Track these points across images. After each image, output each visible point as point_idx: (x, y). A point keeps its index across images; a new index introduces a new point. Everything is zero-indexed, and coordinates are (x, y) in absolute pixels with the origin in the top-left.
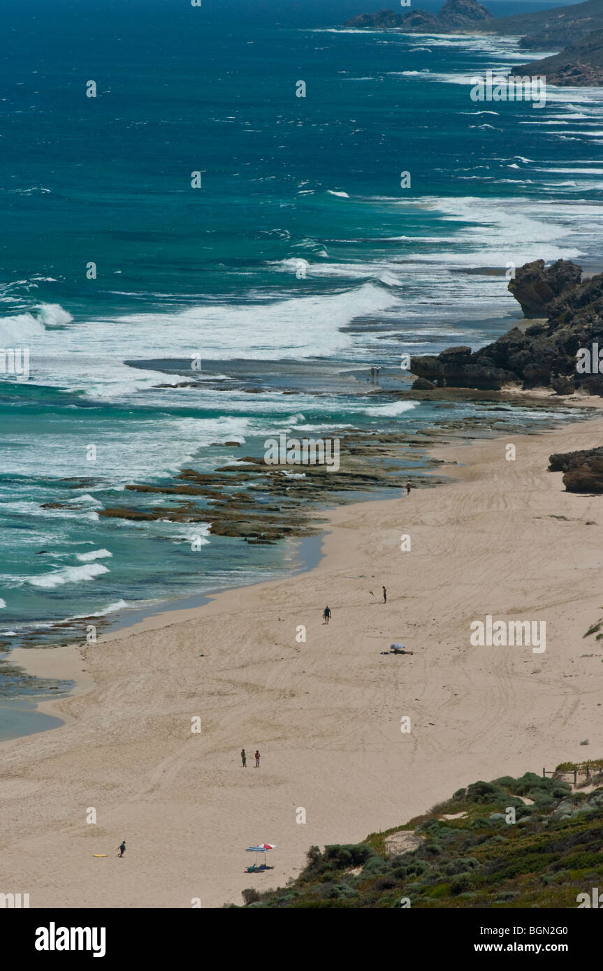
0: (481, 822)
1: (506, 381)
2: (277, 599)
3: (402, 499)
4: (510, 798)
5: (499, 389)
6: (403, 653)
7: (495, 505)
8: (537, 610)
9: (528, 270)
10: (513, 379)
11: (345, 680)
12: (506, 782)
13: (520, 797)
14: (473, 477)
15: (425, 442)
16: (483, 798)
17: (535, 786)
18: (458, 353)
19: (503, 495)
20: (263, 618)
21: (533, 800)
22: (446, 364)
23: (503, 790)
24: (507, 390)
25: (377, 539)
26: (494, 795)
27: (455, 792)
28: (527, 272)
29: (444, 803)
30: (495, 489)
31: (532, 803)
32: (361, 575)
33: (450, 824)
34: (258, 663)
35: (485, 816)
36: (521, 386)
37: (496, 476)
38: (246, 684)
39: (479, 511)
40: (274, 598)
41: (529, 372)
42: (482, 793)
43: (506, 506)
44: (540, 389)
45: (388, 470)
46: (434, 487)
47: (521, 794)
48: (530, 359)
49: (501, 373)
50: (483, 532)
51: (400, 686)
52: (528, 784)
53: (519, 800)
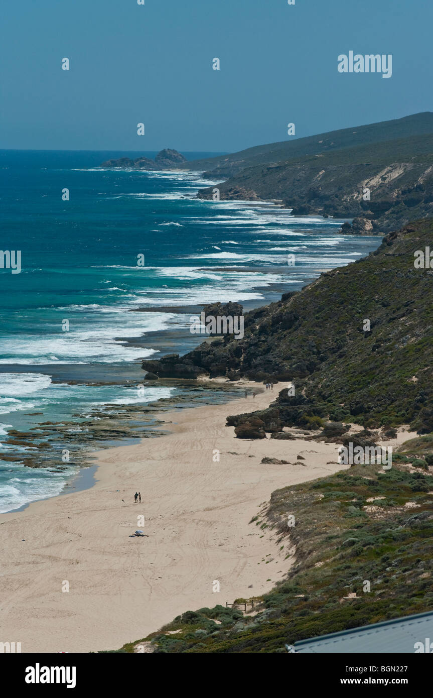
0: (191, 635)
1: (200, 373)
2: (68, 505)
3: (140, 445)
4: (207, 620)
5: (196, 378)
6: (143, 536)
7: (195, 447)
8: (222, 508)
9: (211, 308)
10: (204, 372)
11: (108, 552)
12: (205, 611)
13: (214, 620)
14: (182, 431)
15: (153, 411)
16: (191, 621)
17: (222, 613)
18: (171, 358)
19: (200, 441)
20: (59, 517)
21: (221, 621)
22: (165, 364)
23: (203, 616)
24: (200, 379)
25: (126, 468)
26: (198, 619)
27: (175, 618)
28: (211, 309)
29: (168, 625)
30: (195, 437)
31: (220, 623)
32: (116, 490)
33: (172, 637)
34: (57, 544)
35: (192, 631)
36: (209, 376)
37: (195, 429)
38: (50, 557)
39: (187, 450)
40: (66, 505)
41: (213, 368)
42: (190, 618)
43: (202, 448)
44: (220, 378)
45: (131, 427)
46: (159, 437)
47: (213, 618)
48: (213, 361)
49: (197, 369)
50: (188, 463)
51: (141, 555)
52: (218, 612)
53: (212, 621)
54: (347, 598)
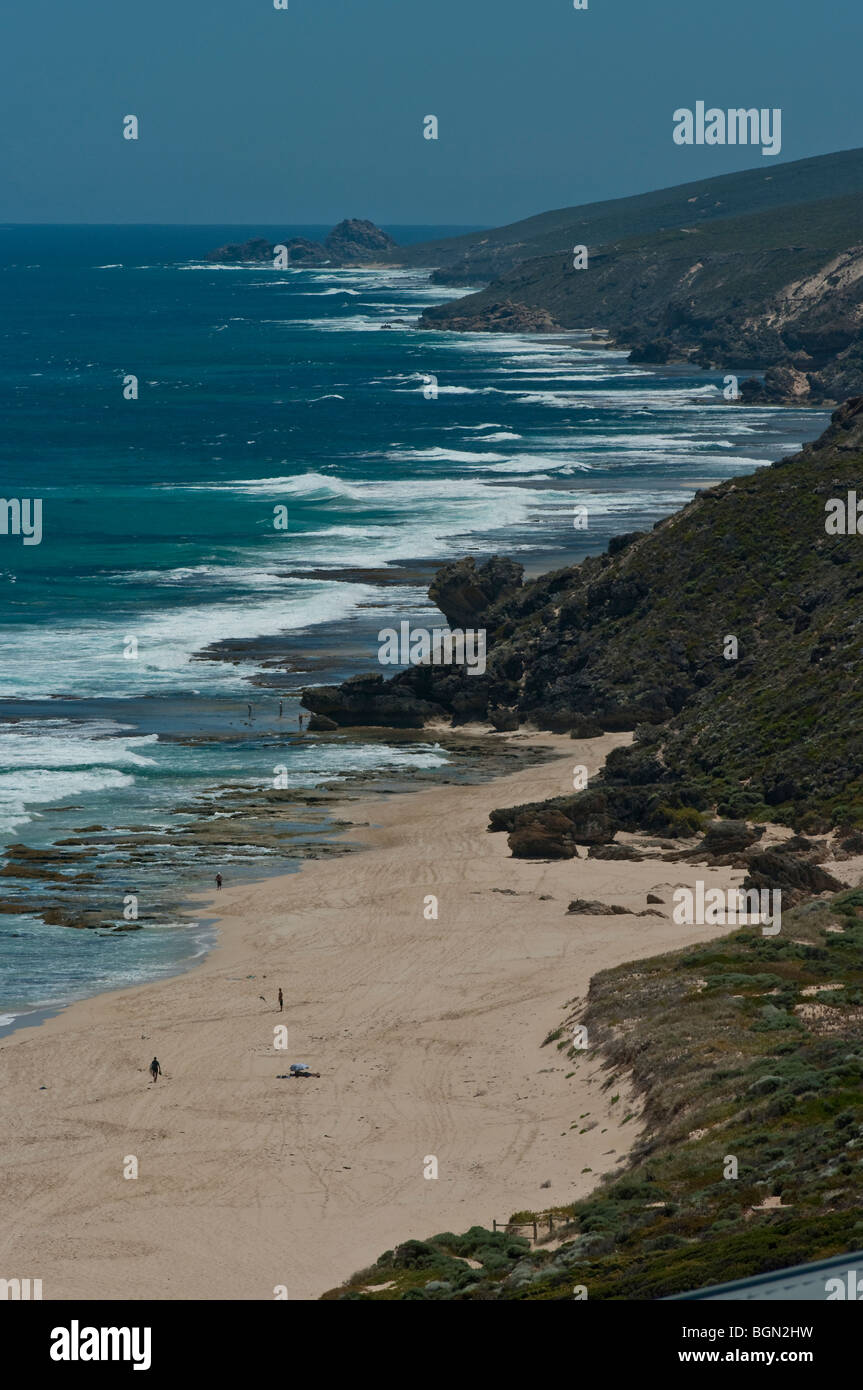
0: (415, 1294)
1: (429, 716)
2: (139, 1010)
3: (299, 873)
4: (451, 1260)
5: (422, 726)
6: (307, 1075)
7: (421, 878)
8: (481, 1013)
9: (453, 570)
10: (441, 713)
11: (231, 1113)
12: (446, 1241)
13: (465, 1260)
14: (391, 842)
15: (327, 799)
16: (416, 1261)
17: (483, 1244)
18: (365, 682)
19: (431, 864)
20: (122, 1036)
21: (482, 1262)
22: (352, 696)
23: (442, 1251)
24: (431, 728)
25: (268, 928)
26: (431, 1257)
27: (380, 1256)
28: (452, 573)
29: (365, 1271)
30: (420, 858)
31: (480, 1266)
32: (248, 974)
33: (375, 1298)
34: (118, 1096)
35: (419, 1286)
36: (450, 722)
37: (421, 840)
38: (103, 1123)
39: (402, 886)
40: (136, 1009)
41: (460, 701)
42: (414, 1254)
43: (435, 879)
44: (474, 724)
45: (279, 836)
46: (340, 856)
47: (465, 1254)
48: (460, 687)
49: (423, 706)
50: (406, 913)
51: (303, 1119)
52: (475, 1241)
53: (462, 1262)
54: (760, 1207)
